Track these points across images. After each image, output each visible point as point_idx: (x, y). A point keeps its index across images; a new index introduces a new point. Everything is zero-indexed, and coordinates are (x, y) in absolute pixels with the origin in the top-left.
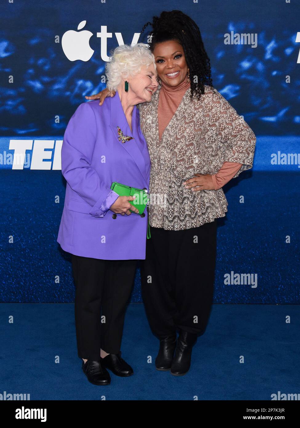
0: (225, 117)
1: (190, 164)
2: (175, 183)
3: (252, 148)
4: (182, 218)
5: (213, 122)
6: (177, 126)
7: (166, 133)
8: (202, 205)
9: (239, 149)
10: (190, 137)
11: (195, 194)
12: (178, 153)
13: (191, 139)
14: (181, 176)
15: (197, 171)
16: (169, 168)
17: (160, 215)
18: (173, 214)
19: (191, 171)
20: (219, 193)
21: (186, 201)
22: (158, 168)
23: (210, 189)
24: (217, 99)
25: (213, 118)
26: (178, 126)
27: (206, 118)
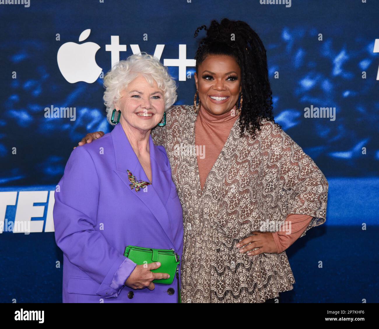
0: (288, 155)
1: (244, 218)
2: (224, 244)
3: (325, 195)
4: (236, 294)
5: (272, 163)
6: (225, 167)
7: (211, 177)
8: (262, 274)
9: (310, 197)
10: (244, 181)
11: (253, 259)
12: (229, 203)
13: (246, 184)
14: (233, 234)
15: (255, 227)
16: (216, 225)
17: (206, 292)
18: (224, 289)
19: (246, 228)
20: (281, 258)
21: (240, 269)
22: (200, 225)
23: (272, 252)
24: (277, 132)
25: (273, 157)
26: (227, 168)
27: (264, 157)
